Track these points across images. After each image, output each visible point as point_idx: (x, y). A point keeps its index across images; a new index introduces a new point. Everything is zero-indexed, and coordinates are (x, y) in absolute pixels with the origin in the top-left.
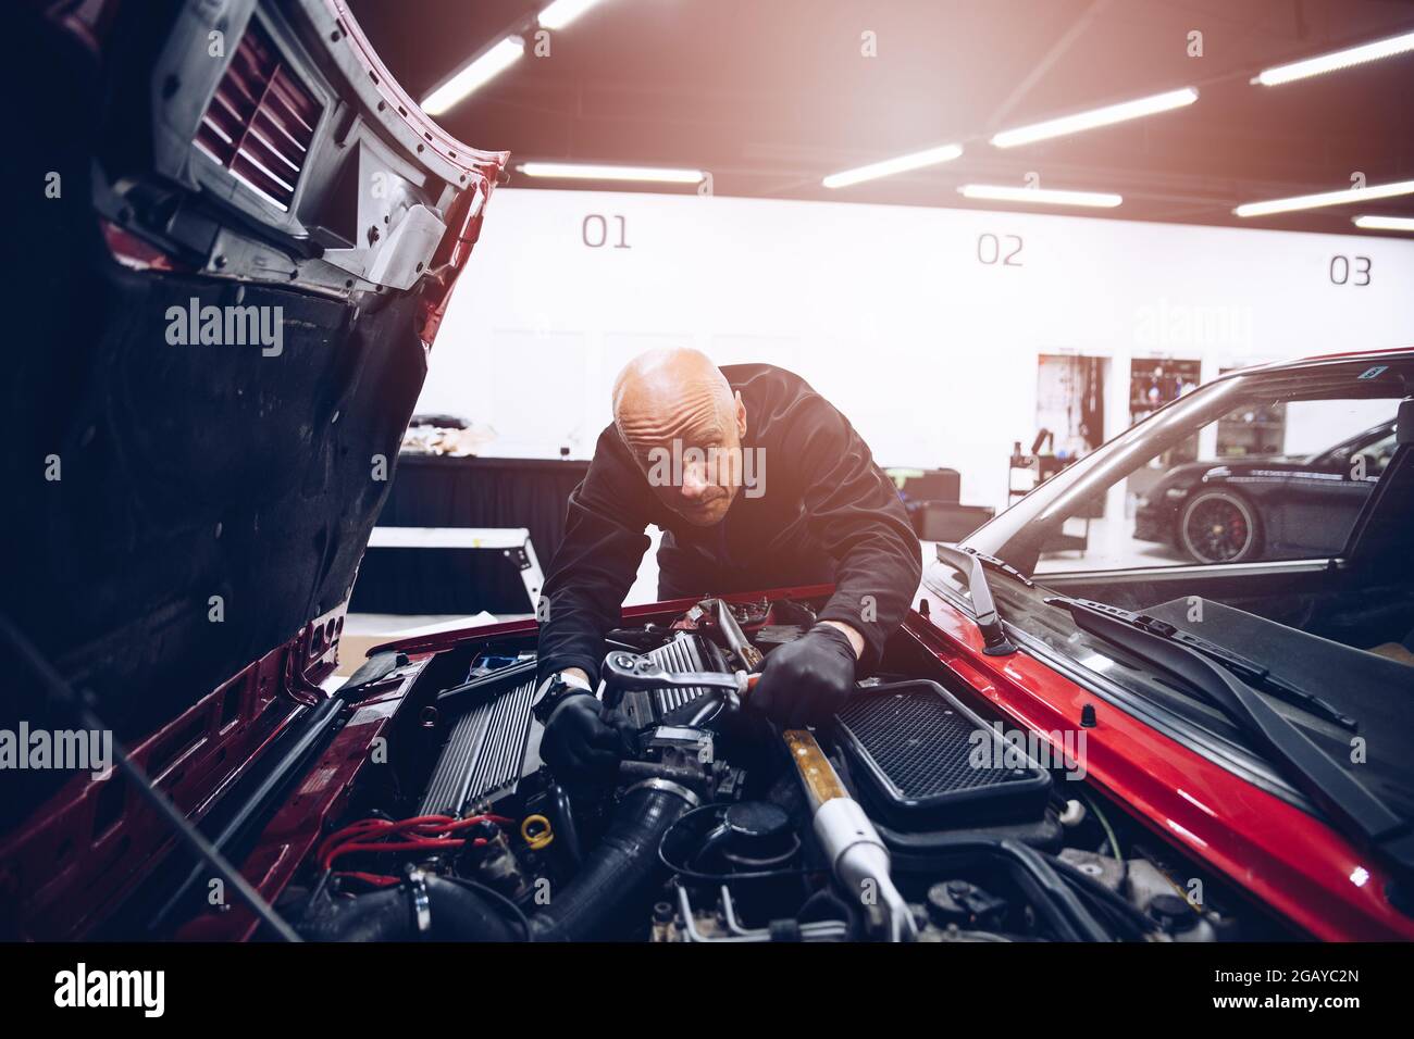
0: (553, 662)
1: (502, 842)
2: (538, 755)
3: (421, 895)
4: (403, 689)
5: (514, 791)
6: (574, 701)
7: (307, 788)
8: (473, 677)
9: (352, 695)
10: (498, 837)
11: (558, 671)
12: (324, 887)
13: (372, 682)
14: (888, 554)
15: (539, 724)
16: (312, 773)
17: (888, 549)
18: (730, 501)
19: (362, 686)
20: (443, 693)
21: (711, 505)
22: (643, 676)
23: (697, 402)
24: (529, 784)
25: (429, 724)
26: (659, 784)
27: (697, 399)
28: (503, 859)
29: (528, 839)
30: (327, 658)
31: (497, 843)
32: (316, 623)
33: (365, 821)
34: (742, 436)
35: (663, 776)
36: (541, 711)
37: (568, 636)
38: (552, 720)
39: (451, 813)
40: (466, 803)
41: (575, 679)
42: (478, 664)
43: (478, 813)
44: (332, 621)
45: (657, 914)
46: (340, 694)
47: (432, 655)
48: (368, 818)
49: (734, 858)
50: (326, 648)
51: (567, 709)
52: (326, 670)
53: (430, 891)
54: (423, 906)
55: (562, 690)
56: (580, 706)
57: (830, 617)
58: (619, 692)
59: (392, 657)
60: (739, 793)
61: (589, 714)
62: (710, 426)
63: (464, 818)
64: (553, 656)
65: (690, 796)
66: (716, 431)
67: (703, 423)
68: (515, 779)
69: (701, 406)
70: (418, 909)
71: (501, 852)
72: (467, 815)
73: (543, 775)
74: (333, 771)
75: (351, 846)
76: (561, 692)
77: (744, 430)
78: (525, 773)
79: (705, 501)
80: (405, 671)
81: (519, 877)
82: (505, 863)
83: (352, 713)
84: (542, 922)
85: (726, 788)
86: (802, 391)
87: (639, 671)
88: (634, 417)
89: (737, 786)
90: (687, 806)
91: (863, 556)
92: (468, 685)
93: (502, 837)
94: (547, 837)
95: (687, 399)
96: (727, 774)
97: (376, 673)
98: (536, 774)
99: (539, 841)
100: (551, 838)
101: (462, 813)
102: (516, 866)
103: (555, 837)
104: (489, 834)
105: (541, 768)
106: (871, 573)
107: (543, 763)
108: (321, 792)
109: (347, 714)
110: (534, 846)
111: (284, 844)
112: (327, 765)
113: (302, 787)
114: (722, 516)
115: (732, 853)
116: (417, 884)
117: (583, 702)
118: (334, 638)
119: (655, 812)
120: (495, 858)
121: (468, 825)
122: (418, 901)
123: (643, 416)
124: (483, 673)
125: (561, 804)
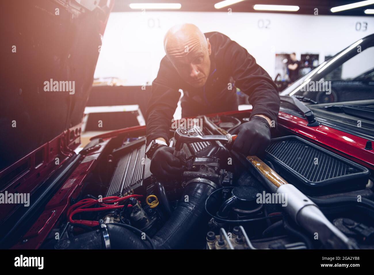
0: (152, 136)
1: (139, 206)
2: (149, 170)
3: (106, 234)
4: (101, 150)
5: (142, 185)
6: (161, 149)
7: (65, 187)
8: (124, 145)
9: (84, 153)
10: (137, 204)
11: (154, 139)
12: (65, 231)
13: (91, 148)
14: (270, 90)
15: (148, 159)
16: (67, 181)
17: (269, 88)
18: (206, 78)
19: (88, 149)
20: (114, 150)
21: (200, 81)
22: (191, 137)
23: (194, 42)
24: (147, 181)
25: (110, 161)
26: (199, 179)
27: (194, 41)
28: (140, 212)
29: (149, 204)
30: (77, 141)
31: (137, 206)
32: (71, 129)
33: (85, 200)
34: (210, 54)
35: (201, 177)
36: (149, 155)
37: (157, 126)
38: (153, 157)
39: (118, 194)
40: (124, 189)
41: (161, 141)
42: (126, 141)
43: (128, 194)
44: (77, 130)
45: (209, 238)
46: (80, 153)
47: (111, 139)
48: (86, 198)
49: (238, 210)
50: (76, 138)
51: (159, 152)
52: (76, 145)
53: (109, 231)
54: (107, 238)
55: (157, 146)
56: (164, 151)
57: (257, 113)
58: (182, 144)
59: (97, 140)
60: (231, 182)
61: (169, 154)
62: (200, 51)
63: (123, 196)
64: (152, 134)
65: (212, 183)
66: (202, 53)
67: (197, 50)
68: (142, 180)
69: (196, 44)
70: (105, 239)
71: (139, 210)
72: (124, 195)
73: (153, 178)
74: (75, 180)
75: (79, 210)
76: (156, 147)
77: (210, 52)
78: (145, 177)
79: (198, 78)
80: (101, 144)
81: (147, 219)
82: (140, 214)
83: (84, 158)
84: (158, 240)
85: (226, 180)
86: (228, 40)
87: (190, 135)
88: (172, 49)
89: (230, 179)
90: (212, 188)
91: (261, 91)
92: (123, 147)
93: (138, 203)
94: (156, 203)
95: (191, 41)
96: (226, 175)
97: (92, 145)
98: (149, 177)
99: (154, 205)
100: (158, 203)
101: (123, 193)
102: (145, 214)
103: (159, 203)
104: (133, 203)
105: (151, 176)
106: (266, 97)
107: (152, 174)
108: (69, 188)
109: (82, 159)
110: (151, 207)
111: (54, 210)
112: (73, 177)
113: (63, 186)
114: (204, 84)
115: (236, 208)
116: (104, 228)
117: (165, 149)
118: (78, 134)
119: (199, 191)
120: (136, 212)
121: (125, 199)
122: (104, 236)
123: (175, 49)
124: (127, 143)
125: (161, 189)
